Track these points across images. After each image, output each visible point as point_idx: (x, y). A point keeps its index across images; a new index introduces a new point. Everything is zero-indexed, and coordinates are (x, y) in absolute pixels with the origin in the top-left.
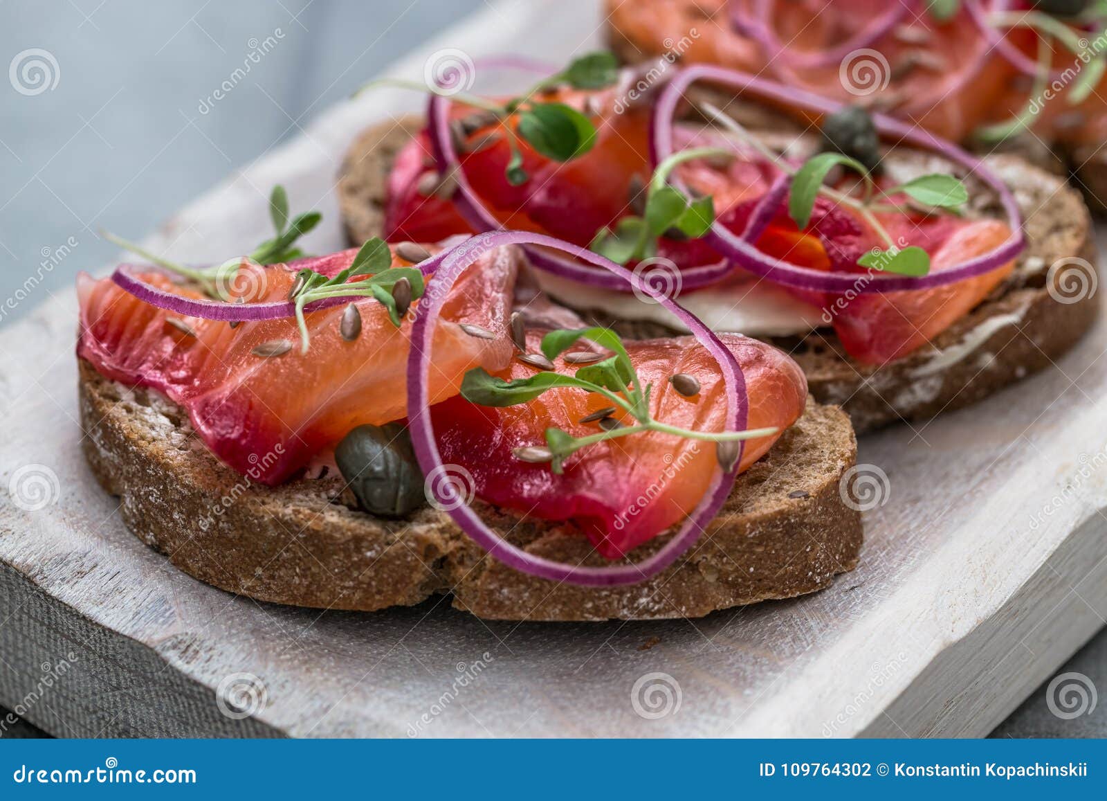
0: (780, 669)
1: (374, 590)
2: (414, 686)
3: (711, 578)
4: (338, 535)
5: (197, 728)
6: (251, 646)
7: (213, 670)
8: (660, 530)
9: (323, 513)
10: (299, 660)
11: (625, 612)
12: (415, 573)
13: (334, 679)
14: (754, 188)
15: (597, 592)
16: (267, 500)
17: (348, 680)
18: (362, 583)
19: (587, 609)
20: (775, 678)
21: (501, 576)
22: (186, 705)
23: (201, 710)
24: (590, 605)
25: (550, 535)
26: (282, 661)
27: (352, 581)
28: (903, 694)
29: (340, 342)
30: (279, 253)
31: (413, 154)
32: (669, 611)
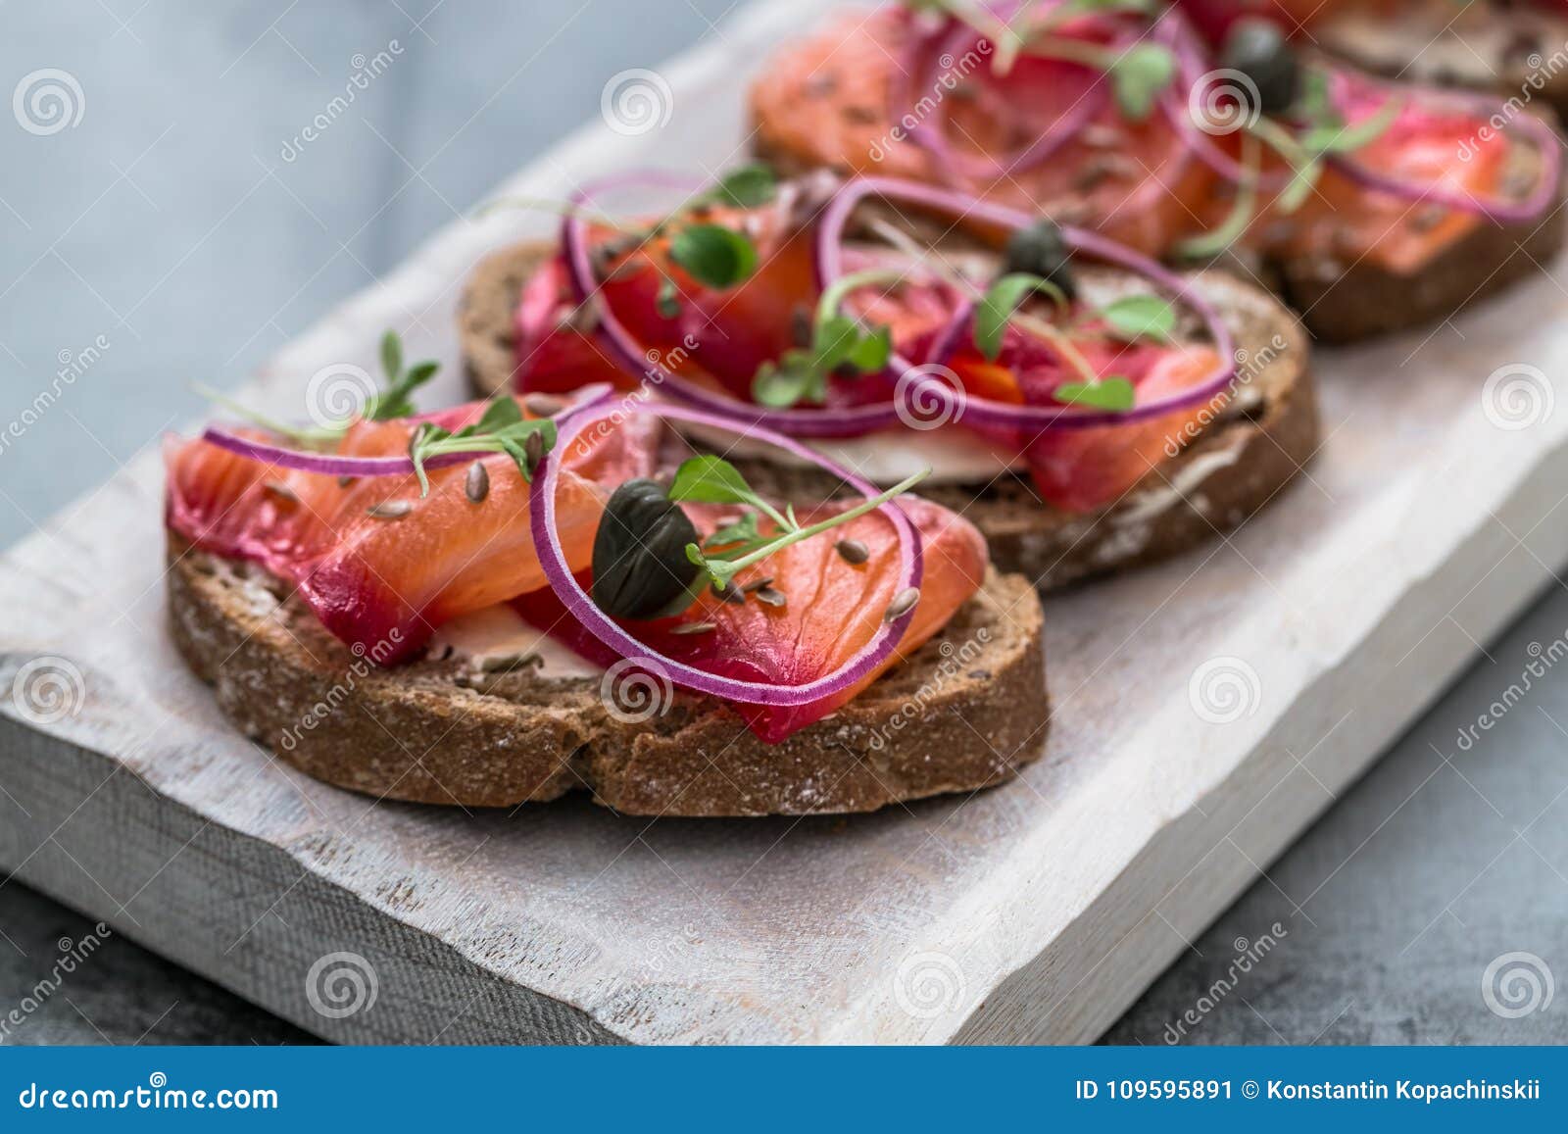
0: (983, 853)
1: (506, 783)
2: (578, 882)
3: (883, 768)
4: (466, 722)
5: (335, 937)
6: (395, 843)
7: (353, 871)
8: (825, 714)
9: (449, 697)
10: (449, 858)
11: (787, 805)
12: (552, 763)
13: (489, 877)
14: (932, 317)
15: (756, 784)
16: (386, 684)
17: (505, 879)
18: (494, 775)
19: (745, 802)
20: (978, 863)
21: (649, 767)
22: (322, 911)
23: (339, 917)
24: (747, 798)
25: (702, 721)
26: (431, 859)
27: (483, 772)
28: (1120, 878)
29: (465, 504)
30: (393, 406)
31: (543, 286)
32: (835, 804)
